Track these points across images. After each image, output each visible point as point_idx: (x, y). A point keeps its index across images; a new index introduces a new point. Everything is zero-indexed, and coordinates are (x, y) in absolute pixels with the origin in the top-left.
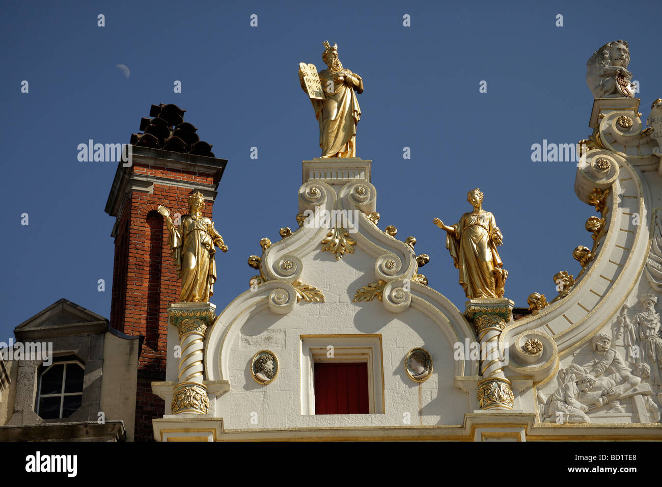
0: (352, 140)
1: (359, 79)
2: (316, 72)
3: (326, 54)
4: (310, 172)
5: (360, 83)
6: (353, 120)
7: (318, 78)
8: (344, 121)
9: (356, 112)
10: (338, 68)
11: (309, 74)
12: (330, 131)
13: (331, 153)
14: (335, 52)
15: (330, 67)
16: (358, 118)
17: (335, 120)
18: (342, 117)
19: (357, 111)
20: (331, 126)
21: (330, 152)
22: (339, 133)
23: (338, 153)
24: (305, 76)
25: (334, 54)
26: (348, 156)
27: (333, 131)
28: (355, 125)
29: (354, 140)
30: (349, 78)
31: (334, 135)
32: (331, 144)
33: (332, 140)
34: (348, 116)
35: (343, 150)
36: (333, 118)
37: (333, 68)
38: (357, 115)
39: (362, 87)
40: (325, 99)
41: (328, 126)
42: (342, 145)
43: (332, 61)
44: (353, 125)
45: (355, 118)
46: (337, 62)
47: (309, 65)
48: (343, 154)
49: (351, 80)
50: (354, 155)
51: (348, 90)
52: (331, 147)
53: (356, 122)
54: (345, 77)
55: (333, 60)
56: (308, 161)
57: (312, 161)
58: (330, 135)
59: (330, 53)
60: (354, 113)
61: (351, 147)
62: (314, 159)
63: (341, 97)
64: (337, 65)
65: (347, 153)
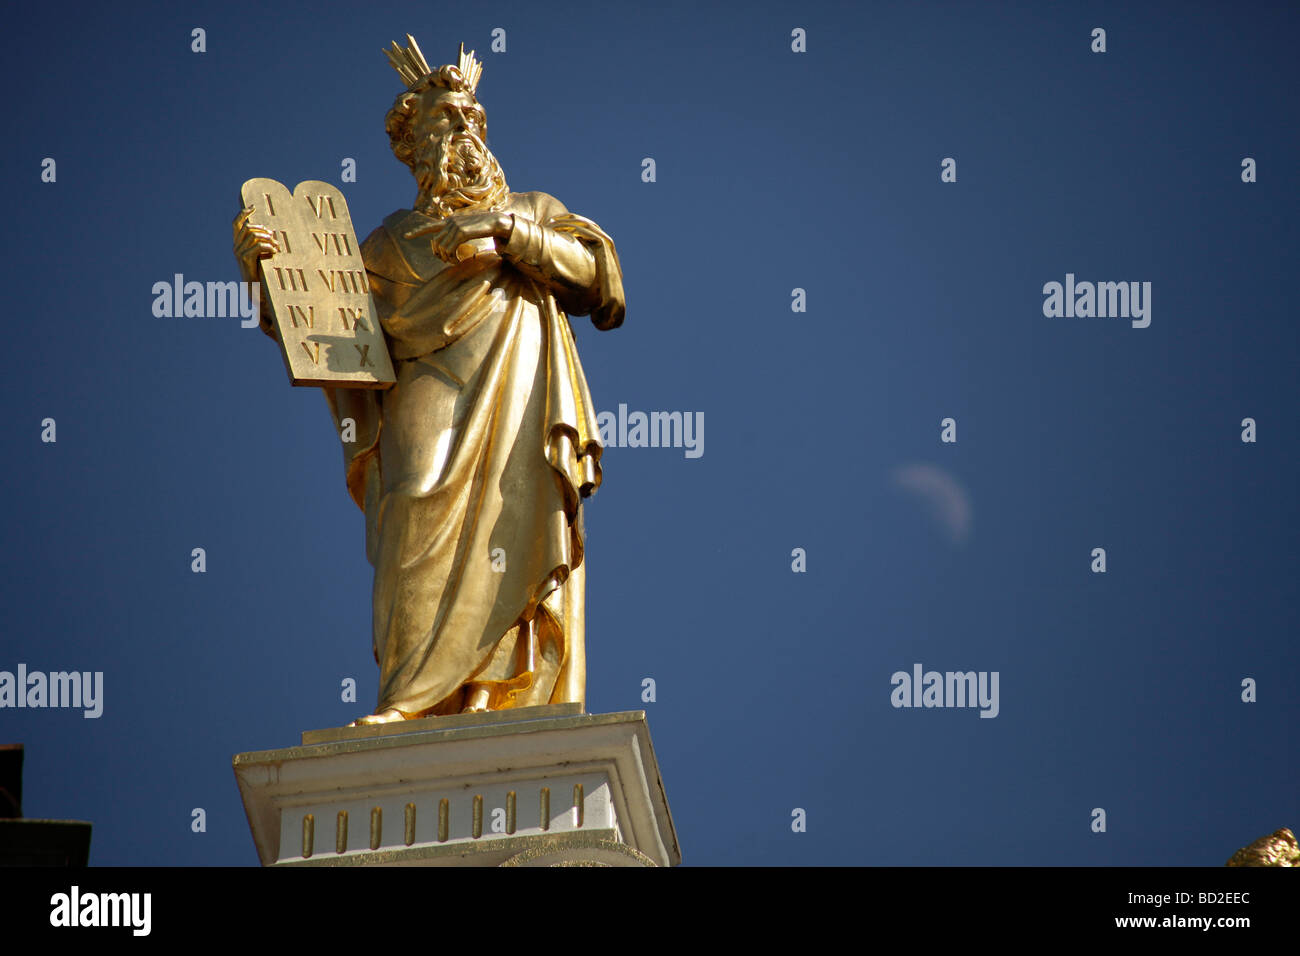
0: (554, 603)
1: (591, 244)
2: (344, 224)
3: (408, 116)
4: (285, 817)
5: (600, 264)
6: (553, 487)
7: (354, 263)
8: (495, 499)
9: (565, 441)
10: (475, 190)
11: (301, 237)
12: (411, 562)
13: (424, 690)
14: (458, 99)
15: (429, 186)
16: (578, 473)
17: (442, 495)
18: (483, 475)
19: (572, 433)
20: (413, 530)
21: (418, 687)
22: (471, 568)
23: (467, 692)
24: (269, 255)
25: (450, 110)
26: (536, 696)
27: (426, 564)
28: (562, 515)
29: (568, 602)
30: (525, 244)
31: (434, 583)
32: (420, 640)
33: (427, 612)
34: (521, 468)
35: (497, 672)
36: (426, 485)
37: (444, 193)
38: (579, 457)
39: (617, 290)
40: (388, 377)
41: (399, 534)
42: (491, 636)
43: (439, 154)
44: (550, 514)
45: (559, 474)
46: (467, 156)
47: (304, 188)
48: (499, 690)
49: (540, 252)
50: (575, 692)
51: (528, 313)
52: (418, 658)
53: (571, 500)
54: (502, 237)
55: (446, 147)
56: (269, 755)
57: (292, 751)
58: (411, 585)
59: (429, 104)
60: (556, 444)
61: (554, 642)
62: (308, 737)
63: (479, 356)
64: (472, 173)
65: (525, 684)
